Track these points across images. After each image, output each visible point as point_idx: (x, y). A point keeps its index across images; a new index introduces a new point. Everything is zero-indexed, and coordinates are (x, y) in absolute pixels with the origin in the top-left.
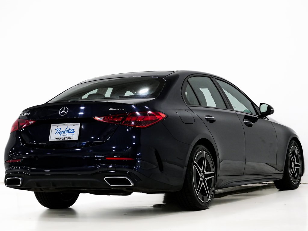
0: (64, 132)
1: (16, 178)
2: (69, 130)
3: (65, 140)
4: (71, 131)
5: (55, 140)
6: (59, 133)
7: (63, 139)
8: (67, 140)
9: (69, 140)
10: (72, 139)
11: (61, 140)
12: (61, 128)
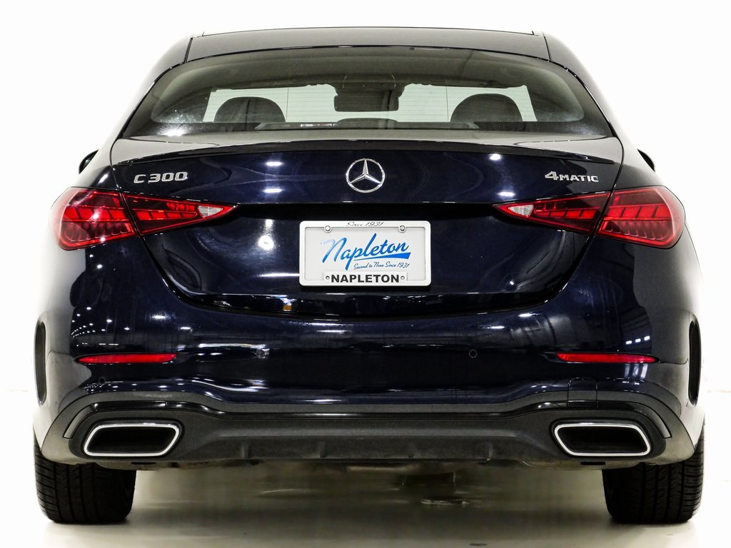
0: (361, 253)
1: (145, 425)
2: (383, 246)
3: (374, 284)
4: (394, 253)
5: (329, 283)
6: (342, 258)
7: (363, 278)
8: (380, 283)
9: (389, 284)
10: (402, 283)
11: (355, 283)
12: (345, 240)
